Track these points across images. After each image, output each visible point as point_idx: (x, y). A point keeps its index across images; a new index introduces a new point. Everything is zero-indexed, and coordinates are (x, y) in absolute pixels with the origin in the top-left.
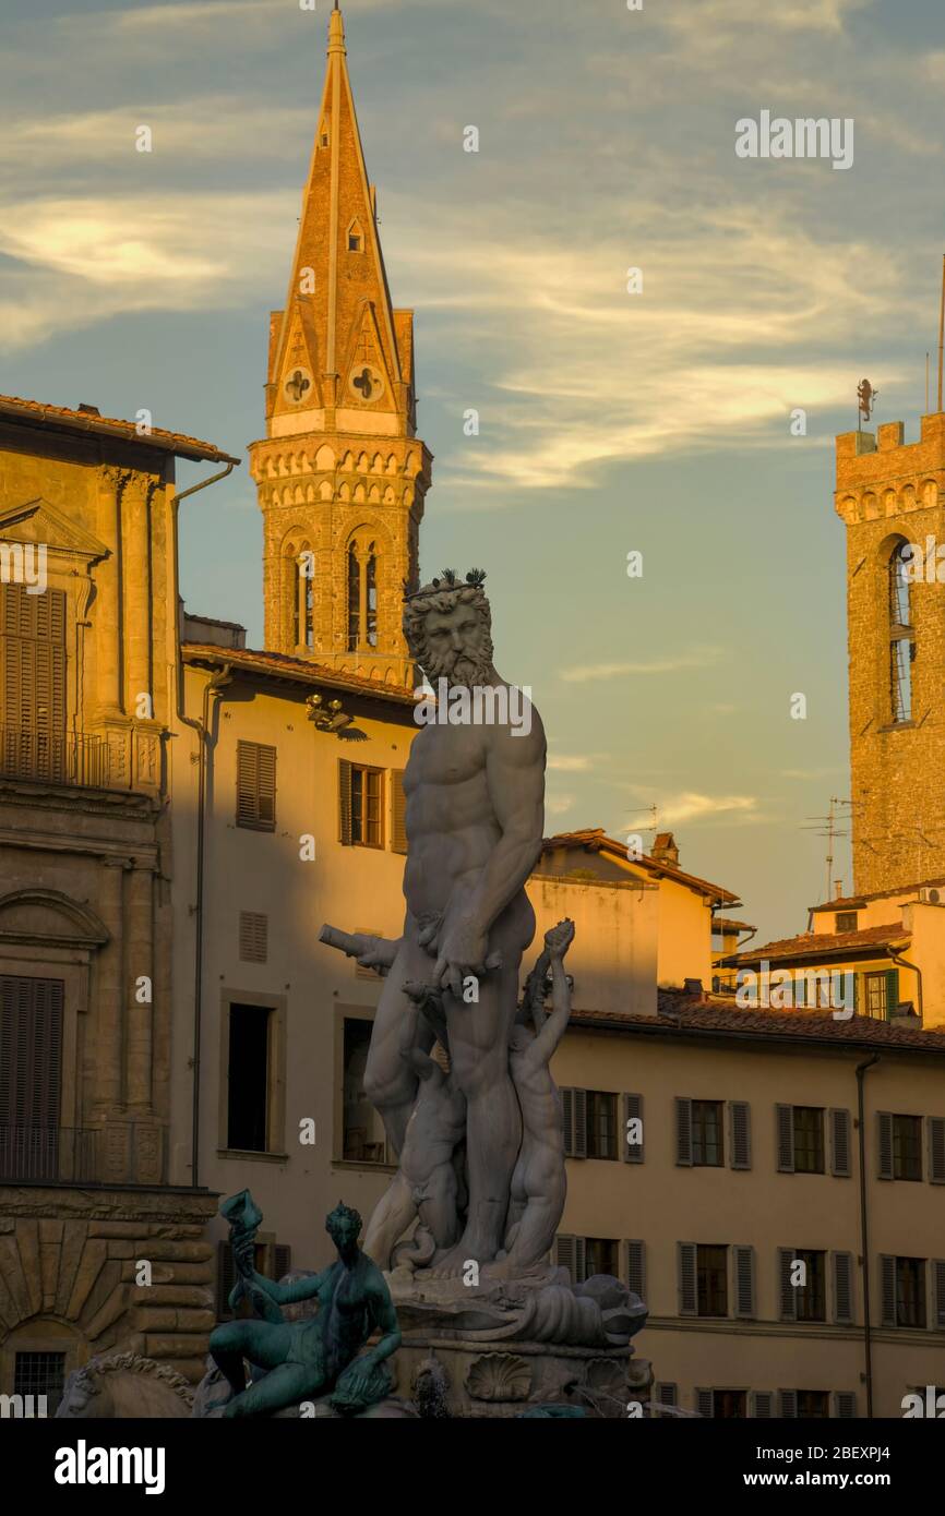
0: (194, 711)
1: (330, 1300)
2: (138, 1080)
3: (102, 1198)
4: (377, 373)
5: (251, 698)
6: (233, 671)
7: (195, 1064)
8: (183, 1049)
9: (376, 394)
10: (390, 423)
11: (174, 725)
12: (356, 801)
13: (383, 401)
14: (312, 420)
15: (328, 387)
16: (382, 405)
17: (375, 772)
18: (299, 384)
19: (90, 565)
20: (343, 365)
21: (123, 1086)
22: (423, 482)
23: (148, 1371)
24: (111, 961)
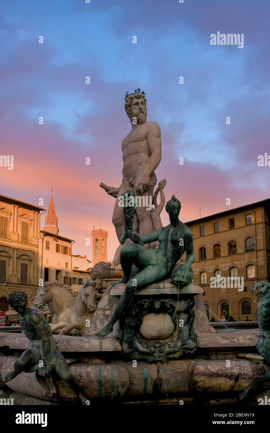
0: (41, 237)
1: (166, 240)
2: (35, 275)
3: (32, 286)
4: (54, 222)
5: (47, 236)
6: (46, 233)
7: (41, 273)
8: (40, 272)
9: (54, 224)
10: (56, 226)
11: (39, 238)
12: (58, 248)
13: (55, 224)
14: (49, 226)
15: (50, 223)
16: (55, 225)
17: (60, 245)
18: (48, 222)
19: (31, 221)
20: (51, 221)
21: (34, 275)
22: (58, 231)
23: (62, 286)
24: (32, 262)
